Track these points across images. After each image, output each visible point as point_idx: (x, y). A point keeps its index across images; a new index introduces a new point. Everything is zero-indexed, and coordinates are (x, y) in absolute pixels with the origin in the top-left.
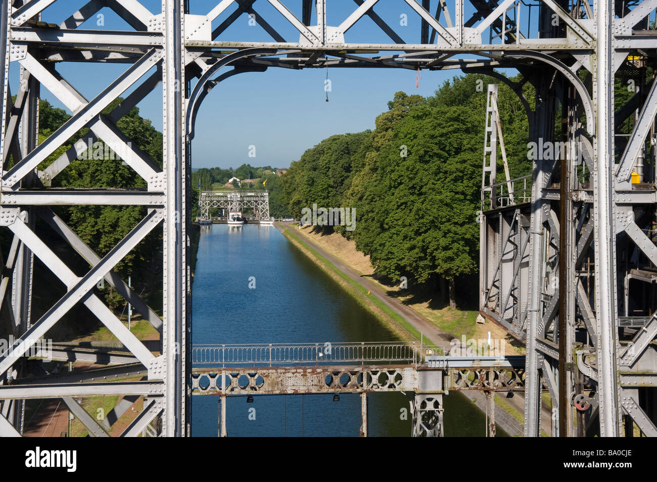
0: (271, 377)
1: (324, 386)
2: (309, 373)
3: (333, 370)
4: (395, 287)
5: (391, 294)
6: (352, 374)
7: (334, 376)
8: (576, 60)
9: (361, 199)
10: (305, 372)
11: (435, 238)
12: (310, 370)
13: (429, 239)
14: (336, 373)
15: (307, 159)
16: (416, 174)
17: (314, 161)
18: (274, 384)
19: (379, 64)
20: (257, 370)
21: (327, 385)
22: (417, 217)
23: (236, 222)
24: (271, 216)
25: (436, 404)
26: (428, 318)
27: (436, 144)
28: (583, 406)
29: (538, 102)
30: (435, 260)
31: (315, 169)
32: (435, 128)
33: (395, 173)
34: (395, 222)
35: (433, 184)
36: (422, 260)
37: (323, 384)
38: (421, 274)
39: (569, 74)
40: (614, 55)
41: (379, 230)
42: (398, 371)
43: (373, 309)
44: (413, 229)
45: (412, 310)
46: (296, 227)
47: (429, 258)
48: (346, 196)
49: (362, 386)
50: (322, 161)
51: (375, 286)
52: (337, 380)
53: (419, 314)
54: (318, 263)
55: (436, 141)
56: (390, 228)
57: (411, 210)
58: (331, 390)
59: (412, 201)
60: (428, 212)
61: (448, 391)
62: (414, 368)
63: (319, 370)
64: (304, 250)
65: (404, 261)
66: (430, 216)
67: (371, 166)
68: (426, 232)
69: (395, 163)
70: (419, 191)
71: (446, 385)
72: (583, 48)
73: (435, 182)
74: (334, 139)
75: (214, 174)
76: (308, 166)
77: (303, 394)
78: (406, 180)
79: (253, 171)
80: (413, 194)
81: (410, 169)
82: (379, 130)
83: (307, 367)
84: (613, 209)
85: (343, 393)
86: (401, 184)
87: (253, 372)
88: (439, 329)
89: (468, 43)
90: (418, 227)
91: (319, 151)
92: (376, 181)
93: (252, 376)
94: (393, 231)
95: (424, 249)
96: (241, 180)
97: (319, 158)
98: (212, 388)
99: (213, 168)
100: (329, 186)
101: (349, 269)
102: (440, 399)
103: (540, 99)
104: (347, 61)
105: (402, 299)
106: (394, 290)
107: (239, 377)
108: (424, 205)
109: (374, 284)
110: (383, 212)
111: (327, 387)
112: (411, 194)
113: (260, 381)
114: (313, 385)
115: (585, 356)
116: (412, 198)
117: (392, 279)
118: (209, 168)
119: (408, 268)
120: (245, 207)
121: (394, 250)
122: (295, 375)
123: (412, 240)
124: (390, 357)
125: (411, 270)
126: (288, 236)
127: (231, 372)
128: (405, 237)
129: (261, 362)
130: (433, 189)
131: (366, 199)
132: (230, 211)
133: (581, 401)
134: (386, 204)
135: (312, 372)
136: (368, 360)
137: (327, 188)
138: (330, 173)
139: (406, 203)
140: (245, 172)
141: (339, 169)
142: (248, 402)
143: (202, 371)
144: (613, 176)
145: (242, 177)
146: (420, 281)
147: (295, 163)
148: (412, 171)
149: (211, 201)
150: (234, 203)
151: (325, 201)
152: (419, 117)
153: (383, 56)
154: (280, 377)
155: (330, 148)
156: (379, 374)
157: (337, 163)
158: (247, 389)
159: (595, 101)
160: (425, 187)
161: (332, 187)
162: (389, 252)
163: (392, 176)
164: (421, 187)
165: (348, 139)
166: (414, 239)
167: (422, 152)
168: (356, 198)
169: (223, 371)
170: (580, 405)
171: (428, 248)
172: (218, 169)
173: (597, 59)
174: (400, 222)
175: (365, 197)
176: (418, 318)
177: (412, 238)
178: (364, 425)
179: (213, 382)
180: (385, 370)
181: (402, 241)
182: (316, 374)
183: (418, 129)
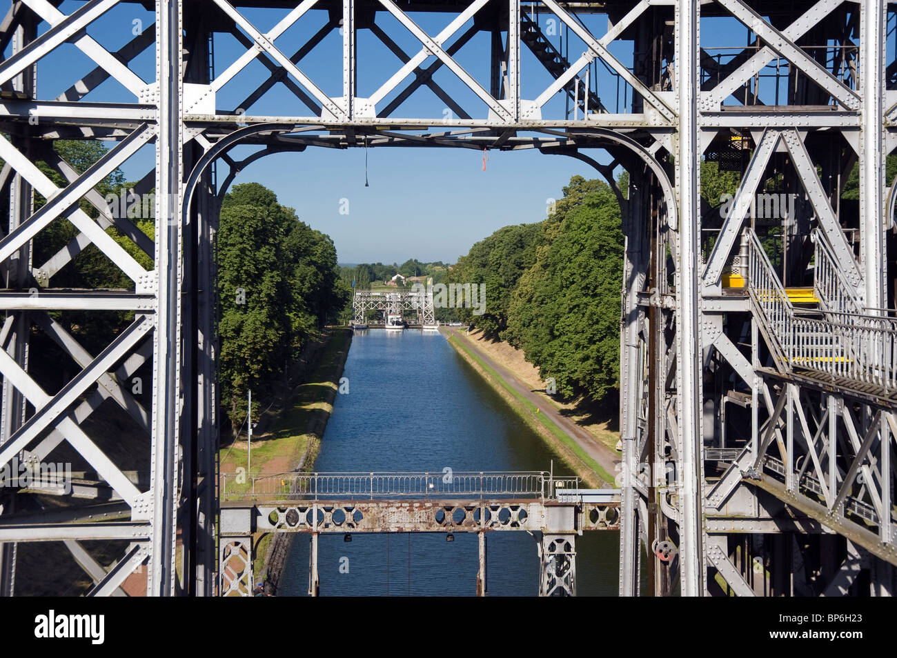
0: (371, 512)
1: (433, 523)
2: (416, 508)
3: (445, 505)
4: (570, 404)
5: (565, 413)
6: (468, 510)
7: (446, 512)
8: (654, 140)
9: (529, 301)
10: (411, 506)
11: (612, 347)
12: (417, 505)
13: (605, 349)
14: (449, 509)
15: (475, 253)
16: (590, 271)
17: (483, 256)
18: (375, 520)
19: (430, 142)
20: (355, 503)
21: (438, 522)
22: (590, 322)
23: (395, 326)
24: (436, 320)
25: (568, 547)
26: (604, 442)
27: (614, 237)
28: (666, 556)
29: (632, 190)
30: (612, 373)
31: (484, 266)
32: (612, 218)
33: (567, 270)
34: (567, 329)
35: (609, 283)
36: (597, 373)
37: (433, 521)
38: (597, 389)
39: (647, 157)
40: (700, 134)
41: (549, 337)
42: (522, 506)
43: (541, 430)
44: (586, 337)
45: (587, 432)
46: (463, 333)
47: (605, 371)
48: (513, 297)
49: (479, 524)
50: (493, 256)
51: (547, 403)
52: (449, 517)
53: (593, 437)
54: (484, 375)
55: (613, 233)
56: (561, 334)
57: (584, 314)
58: (443, 529)
59: (585, 304)
60: (603, 316)
61: (582, 532)
62: (541, 503)
63: (428, 505)
64: (469, 360)
65: (576, 373)
66: (605, 321)
67: (543, 262)
68: (601, 340)
69: (567, 259)
70: (593, 292)
71: (580, 524)
72: (662, 126)
73: (612, 282)
74: (506, 231)
75: (376, 271)
76: (477, 262)
77: (409, 532)
78: (577, 278)
79: (420, 267)
80: (586, 295)
81: (582, 267)
82: (552, 221)
83: (415, 501)
84: (699, 318)
85: (457, 532)
86: (573, 283)
87: (349, 505)
88: (615, 455)
89: (525, 118)
90: (591, 334)
91: (489, 245)
92: (547, 280)
93: (349, 510)
94: (564, 338)
95: (599, 360)
96: (406, 277)
97: (489, 253)
98: (301, 524)
99: (374, 264)
100: (501, 285)
101: (519, 382)
102: (571, 540)
103: (635, 186)
104: (396, 139)
105: (576, 418)
106: (568, 408)
107: (333, 511)
108: (599, 308)
109: (545, 401)
110: (553, 317)
111: (438, 524)
112: (584, 295)
113: (358, 517)
114: (420, 522)
115: (670, 496)
116: (585, 300)
117: (563, 395)
118: (370, 262)
119: (582, 383)
120: (406, 309)
121: (566, 361)
122: (400, 509)
123: (585, 349)
124: (514, 490)
125: (585, 385)
126: (454, 344)
127: (324, 506)
128: (578, 346)
129: (360, 493)
130: (610, 290)
131: (536, 301)
132: (388, 313)
133: (664, 550)
134: (557, 306)
135: (420, 507)
136: (488, 493)
137: (497, 288)
138: (500, 270)
139: (578, 306)
140: (412, 268)
141: (511, 266)
142: (345, 541)
143: (289, 504)
144: (699, 279)
145: (407, 274)
146: (596, 397)
147: (463, 258)
148: (585, 268)
149: (367, 302)
150: (394, 305)
151: (496, 302)
152: (594, 206)
153: (434, 133)
154: (381, 512)
155: (501, 241)
156: (499, 510)
157: (508, 258)
158: (343, 525)
159: (677, 189)
160: (600, 287)
161: (504, 286)
162: (559, 364)
163: (563, 274)
164: (596, 287)
165: (522, 231)
166: (588, 348)
167: (596, 246)
168: (525, 300)
169: (315, 505)
170: (663, 554)
171: (603, 359)
172: (380, 264)
173: (680, 139)
174: (572, 329)
175: (534, 299)
176: (592, 441)
177: (585, 347)
178: (482, 570)
179: (302, 517)
180: (507, 506)
181: (574, 350)
182: (425, 509)
183: (593, 220)
